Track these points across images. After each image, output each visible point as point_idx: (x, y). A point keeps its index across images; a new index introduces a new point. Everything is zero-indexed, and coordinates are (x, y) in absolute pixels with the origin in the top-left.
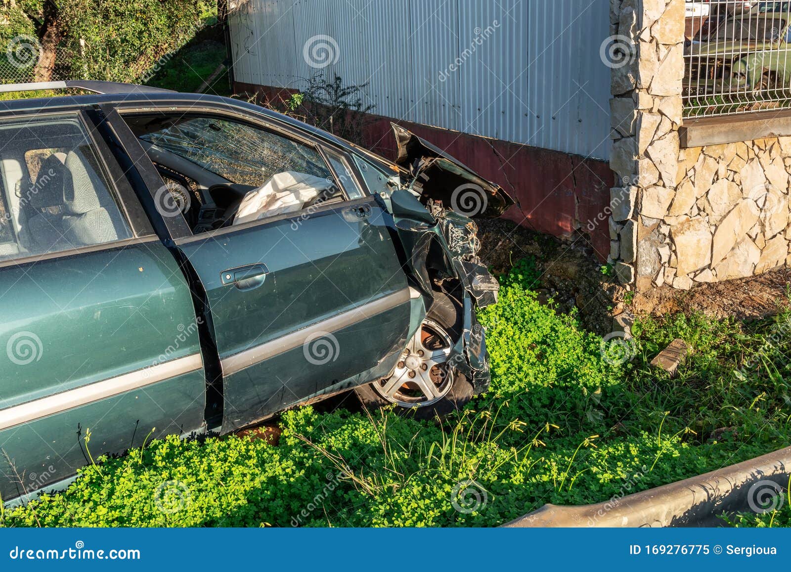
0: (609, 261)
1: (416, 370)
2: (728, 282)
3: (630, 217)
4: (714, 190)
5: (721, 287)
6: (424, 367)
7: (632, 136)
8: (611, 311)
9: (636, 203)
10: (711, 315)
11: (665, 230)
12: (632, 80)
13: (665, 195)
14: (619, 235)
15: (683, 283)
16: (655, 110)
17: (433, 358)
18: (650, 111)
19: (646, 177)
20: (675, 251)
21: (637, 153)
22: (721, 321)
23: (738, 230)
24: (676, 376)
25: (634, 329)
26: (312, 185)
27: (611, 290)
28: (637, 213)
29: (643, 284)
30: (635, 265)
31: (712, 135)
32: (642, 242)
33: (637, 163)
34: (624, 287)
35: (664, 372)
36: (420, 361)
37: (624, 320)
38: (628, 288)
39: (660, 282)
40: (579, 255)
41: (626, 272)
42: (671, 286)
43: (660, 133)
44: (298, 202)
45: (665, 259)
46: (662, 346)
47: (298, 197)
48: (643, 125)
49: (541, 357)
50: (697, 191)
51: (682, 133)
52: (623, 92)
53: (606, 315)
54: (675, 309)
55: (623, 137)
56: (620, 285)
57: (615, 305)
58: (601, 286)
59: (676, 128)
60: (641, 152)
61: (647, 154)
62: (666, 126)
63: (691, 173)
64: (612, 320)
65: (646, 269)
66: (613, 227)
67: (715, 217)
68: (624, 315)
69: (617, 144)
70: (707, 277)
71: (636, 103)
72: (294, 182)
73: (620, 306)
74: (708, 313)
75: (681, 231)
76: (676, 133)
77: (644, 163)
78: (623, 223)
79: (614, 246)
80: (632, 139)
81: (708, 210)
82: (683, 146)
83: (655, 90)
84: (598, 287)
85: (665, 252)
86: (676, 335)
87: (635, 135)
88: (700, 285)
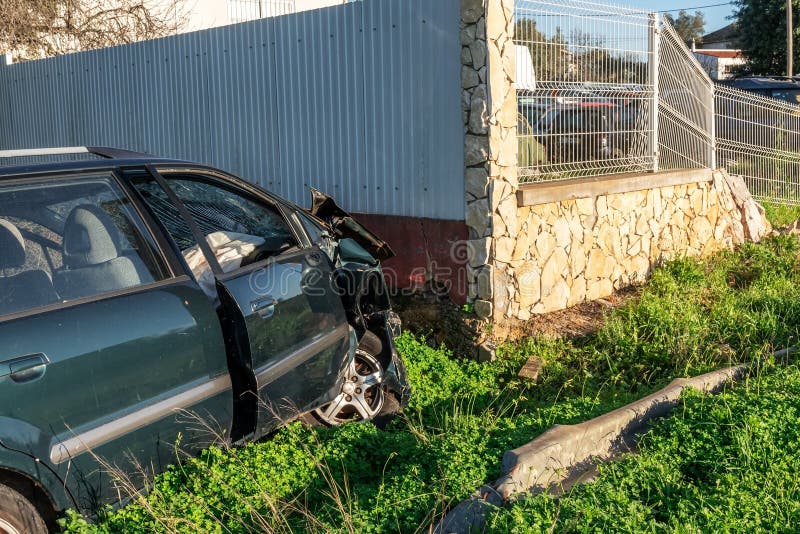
0: (468, 300)
1: (352, 394)
2: (553, 313)
3: (486, 262)
4: (540, 239)
5: (550, 317)
6: (359, 391)
7: (485, 198)
8: (476, 341)
9: (491, 250)
10: (550, 337)
11: (511, 271)
12: (485, 154)
13: (510, 242)
14: (476, 279)
15: (525, 315)
16: (501, 177)
17: (366, 382)
18: (498, 178)
19: (498, 230)
20: (518, 289)
21: (491, 211)
22: (557, 340)
23: (556, 271)
24: (539, 381)
25: (498, 353)
26: (248, 242)
27: (474, 324)
28: (491, 260)
29: (498, 316)
30: (493, 301)
31: (538, 197)
32: (496, 282)
33: (491, 218)
34: (484, 320)
35: (531, 380)
36: (354, 386)
37: (488, 346)
38: (487, 321)
39: (509, 314)
40: (433, 302)
41: (485, 307)
42: (517, 318)
43: (505, 195)
44: (240, 256)
45: (512, 295)
46: (523, 363)
47: (239, 253)
48: (495, 189)
49: (435, 379)
50: (529, 241)
51: (519, 194)
52: (476, 163)
53: (472, 345)
54: (522, 335)
55: (476, 198)
56: (480, 319)
57: (479, 336)
58: (464, 322)
59: (515, 191)
60: (494, 210)
61: (498, 212)
62: (508, 190)
63: (525, 226)
64: (479, 348)
65: (500, 304)
66: (472, 273)
67: (541, 261)
68: (487, 343)
69: (472, 205)
70: (538, 309)
71: (488, 173)
72: (228, 240)
73: (483, 335)
74: (547, 336)
75: (521, 273)
76: (514, 196)
77: (496, 218)
78: (480, 268)
79: (472, 287)
80: (486, 200)
81: (537, 256)
82: (520, 205)
83: (500, 162)
84: (460, 323)
85: (512, 289)
86: (531, 353)
87: (488, 197)
88: (535, 316)
